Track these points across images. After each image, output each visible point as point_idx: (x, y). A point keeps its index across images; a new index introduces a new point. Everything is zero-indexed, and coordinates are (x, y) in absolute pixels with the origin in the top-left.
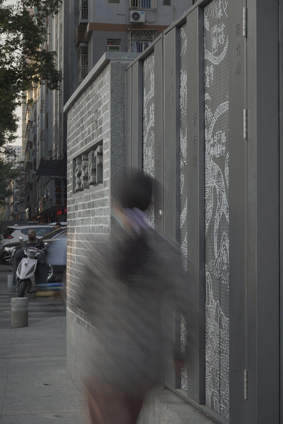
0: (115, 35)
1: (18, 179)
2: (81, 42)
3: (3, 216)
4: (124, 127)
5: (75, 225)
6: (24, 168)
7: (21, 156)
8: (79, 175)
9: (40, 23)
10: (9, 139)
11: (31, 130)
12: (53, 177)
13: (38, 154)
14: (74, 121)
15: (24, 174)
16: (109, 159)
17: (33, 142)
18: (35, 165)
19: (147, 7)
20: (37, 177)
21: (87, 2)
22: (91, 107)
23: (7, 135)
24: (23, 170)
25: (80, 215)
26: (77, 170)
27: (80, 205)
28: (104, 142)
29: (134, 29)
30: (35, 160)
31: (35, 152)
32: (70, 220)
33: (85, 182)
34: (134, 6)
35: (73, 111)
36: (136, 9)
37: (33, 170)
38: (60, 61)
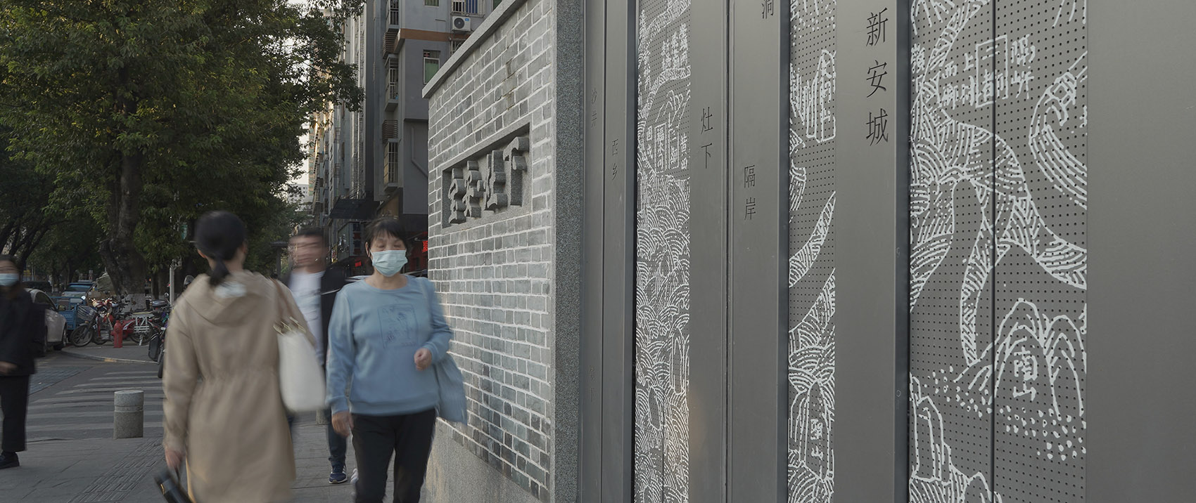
0: (433, 46)
1: (305, 223)
2: (390, 53)
3: (285, 268)
4: (580, 97)
5: (449, 279)
6: (313, 210)
7: (308, 196)
8: (460, 196)
9: (337, 28)
10: (293, 175)
11: (322, 164)
12: (350, 220)
13: (331, 193)
14: (446, 109)
15: (312, 218)
16: (550, 157)
17: (324, 178)
18: (327, 206)
19: (473, 12)
20: (330, 219)
21: (398, 3)
22: (495, 73)
23: (291, 169)
24: (310, 213)
25: (461, 261)
26: (454, 187)
27: (462, 245)
28: (533, 127)
29: (457, 39)
30: (327, 200)
31: (326, 190)
32: (436, 271)
33: (474, 206)
34: (457, 10)
35: (444, 92)
36: (460, 15)
37: (324, 212)
38: (362, 77)
